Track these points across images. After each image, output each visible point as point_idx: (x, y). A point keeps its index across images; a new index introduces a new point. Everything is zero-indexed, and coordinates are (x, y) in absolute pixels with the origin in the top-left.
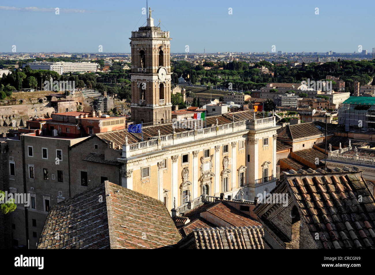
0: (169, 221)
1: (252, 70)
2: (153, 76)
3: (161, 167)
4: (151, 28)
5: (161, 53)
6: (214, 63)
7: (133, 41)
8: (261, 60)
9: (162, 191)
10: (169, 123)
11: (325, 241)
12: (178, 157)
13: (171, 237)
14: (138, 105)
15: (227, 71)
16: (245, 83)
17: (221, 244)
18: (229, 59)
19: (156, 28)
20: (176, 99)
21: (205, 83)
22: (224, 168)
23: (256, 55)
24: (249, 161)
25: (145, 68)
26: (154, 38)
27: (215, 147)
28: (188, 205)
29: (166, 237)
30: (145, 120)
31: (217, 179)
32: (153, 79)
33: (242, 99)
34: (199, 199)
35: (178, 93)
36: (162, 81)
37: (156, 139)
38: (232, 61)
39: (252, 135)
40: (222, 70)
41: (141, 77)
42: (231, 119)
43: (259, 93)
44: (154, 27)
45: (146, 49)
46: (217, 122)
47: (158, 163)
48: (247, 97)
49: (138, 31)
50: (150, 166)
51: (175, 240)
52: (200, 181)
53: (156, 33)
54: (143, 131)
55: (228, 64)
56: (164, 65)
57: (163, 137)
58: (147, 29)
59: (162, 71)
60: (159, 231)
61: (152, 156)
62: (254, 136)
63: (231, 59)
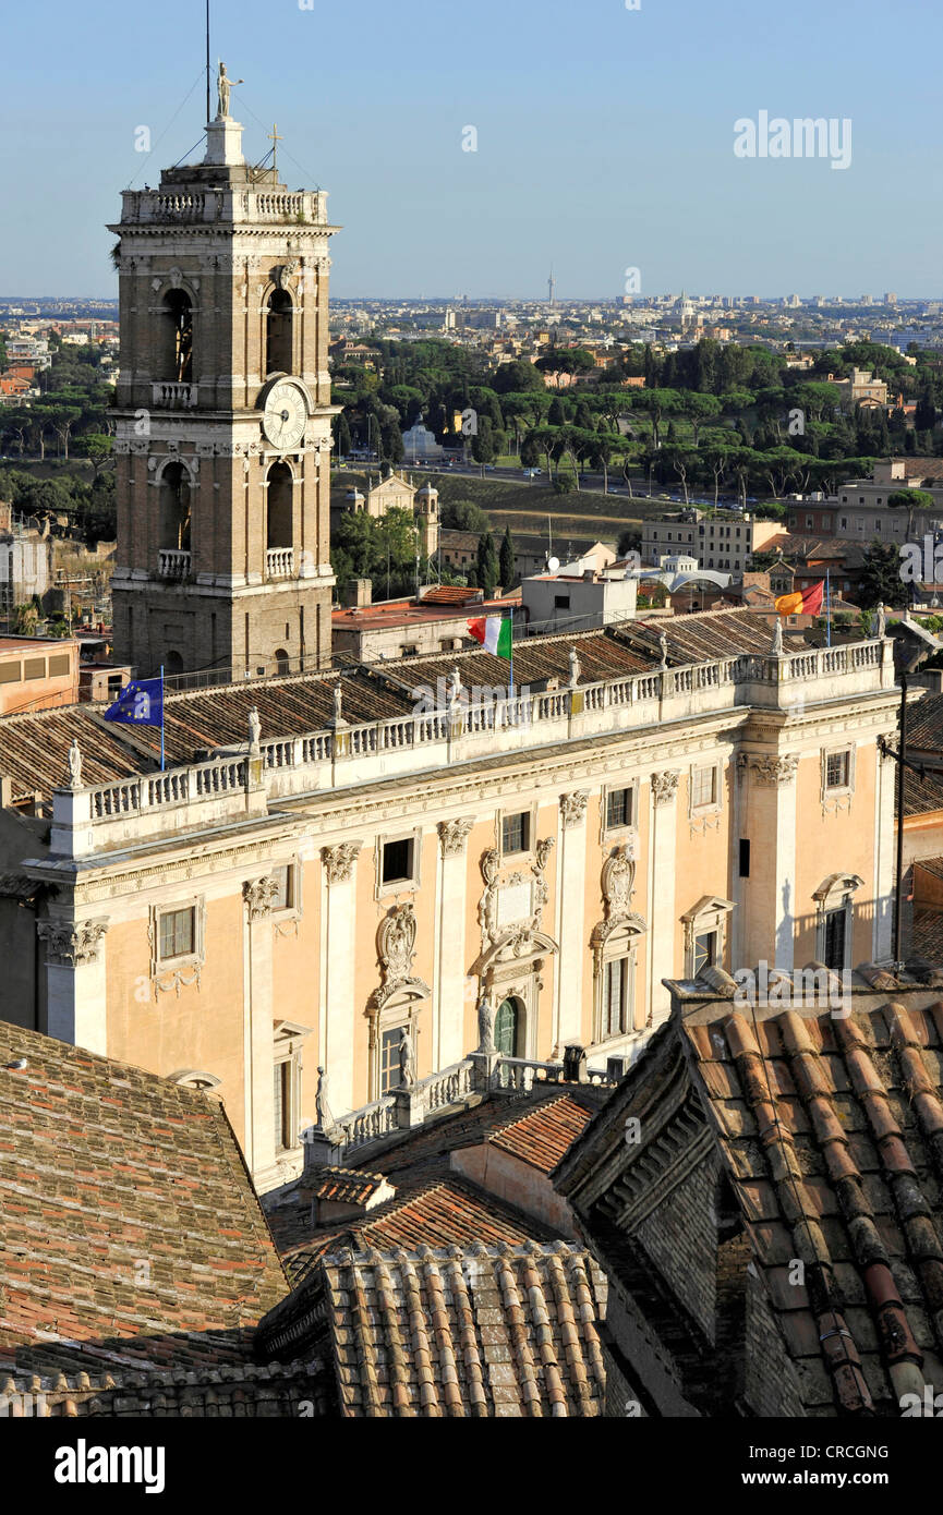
0: (233, 1206)
1: (797, 391)
2: (236, 428)
3: (260, 905)
4: (227, 170)
5: (280, 302)
6: (593, 353)
7: (128, 241)
8: (852, 338)
9: (264, 1033)
10: (319, 671)
11: (848, 1361)
12: (355, 851)
13: (234, 1288)
14: (153, 579)
15: (666, 396)
16: (760, 456)
17: (472, 1337)
18: (679, 332)
19: (253, 174)
20: (386, 539)
21: (543, 458)
22: (607, 911)
23: (826, 312)
24: (744, 870)
25: (190, 381)
26: (244, 223)
27: (563, 798)
28: (395, 1106)
29: (208, 1289)
30: (185, 657)
31: (572, 968)
32: (235, 441)
33: (742, 542)
34: (457, 1077)
35: (393, 511)
36: (283, 454)
37: (239, 760)
38: (696, 340)
39: (766, 736)
40: (637, 388)
41: (169, 433)
42: (653, 649)
43: (833, 510)
44: (245, 167)
45: (196, 284)
46: (576, 670)
47: (247, 885)
48: (765, 533)
49: (155, 187)
50: (202, 901)
51: (254, 1307)
52: (475, 979)
53: (252, 198)
54: (173, 714)
55: (669, 357)
56: (296, 365)
57: (279, 747)
58: (209, 178)
59: (283, 396)
60: (170, 1259)
61: (213, 847)
62: (775, 743)
63: (691, 333)
